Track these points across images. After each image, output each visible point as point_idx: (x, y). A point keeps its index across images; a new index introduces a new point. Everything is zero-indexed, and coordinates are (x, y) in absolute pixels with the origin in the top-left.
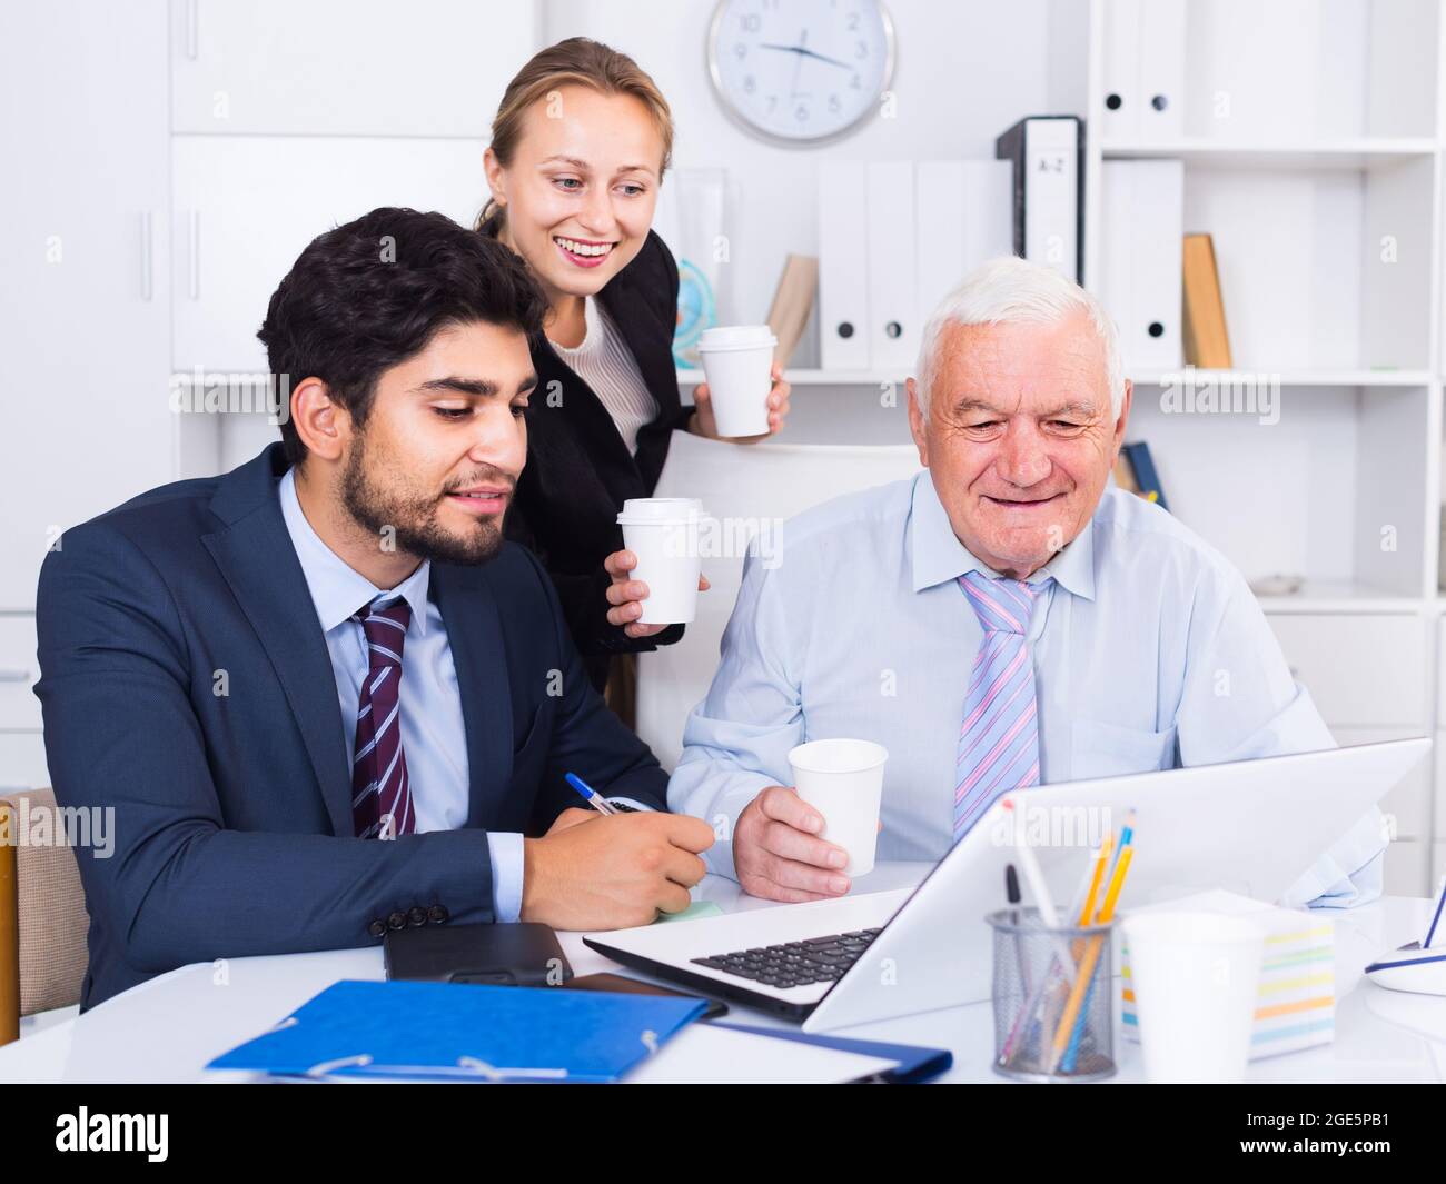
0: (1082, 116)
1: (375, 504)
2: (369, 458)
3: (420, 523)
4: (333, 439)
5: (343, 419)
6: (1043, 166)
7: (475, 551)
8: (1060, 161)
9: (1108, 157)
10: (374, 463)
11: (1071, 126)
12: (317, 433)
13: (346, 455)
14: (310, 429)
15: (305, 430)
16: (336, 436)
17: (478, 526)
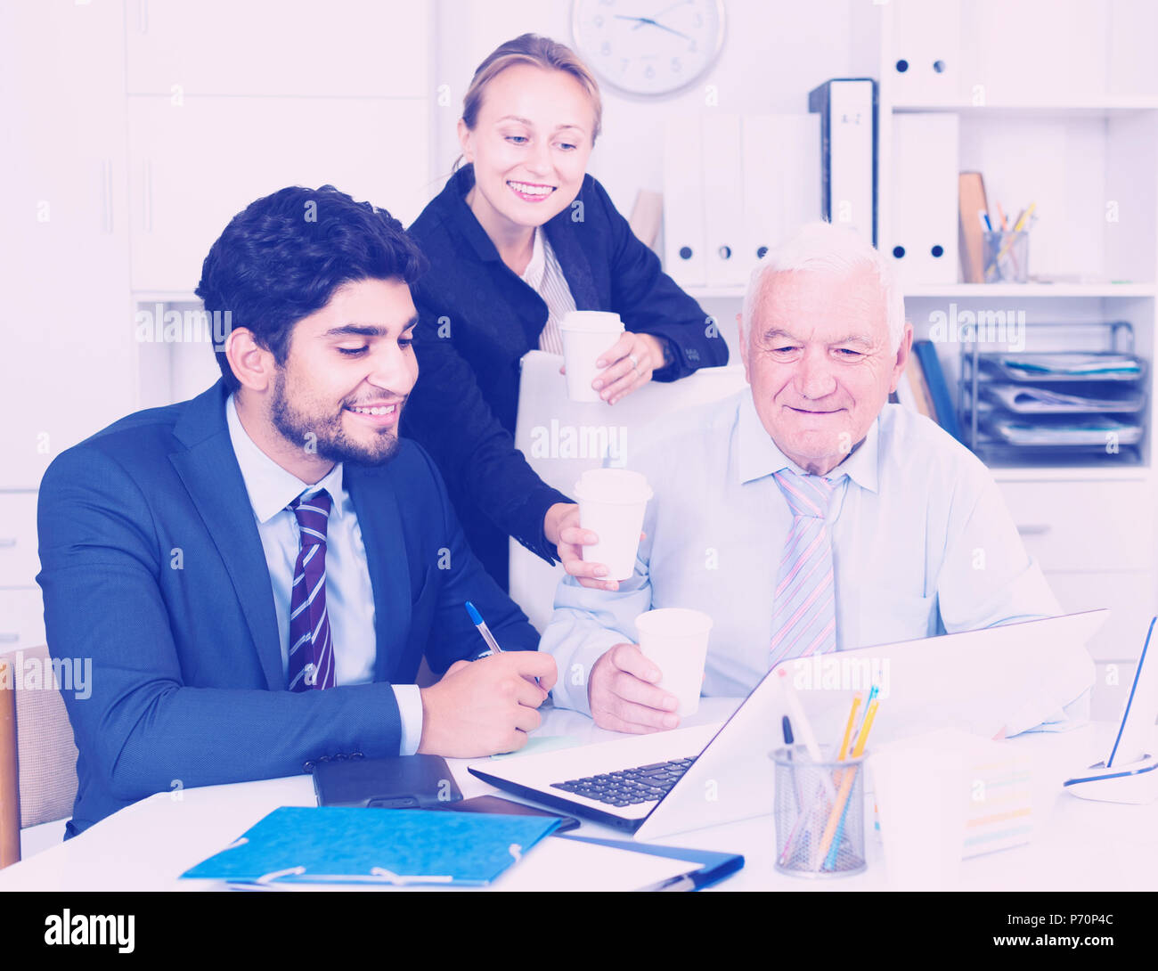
0: (876, 78)
1: (297, 424)
2: (289, 388)
3: (333, 434)
4: (260, 375)
5: (268, 359)
6: (845, 120)
7: (378, 456)
8: (858, 115)
9: (897, 111)
10: (293, 392)
11: (869, 85)
12: (248, 371)
13: (272, 386)
14: (242, 369)
15: (239, 370)
16: (262, 372)
17: (376, 436)
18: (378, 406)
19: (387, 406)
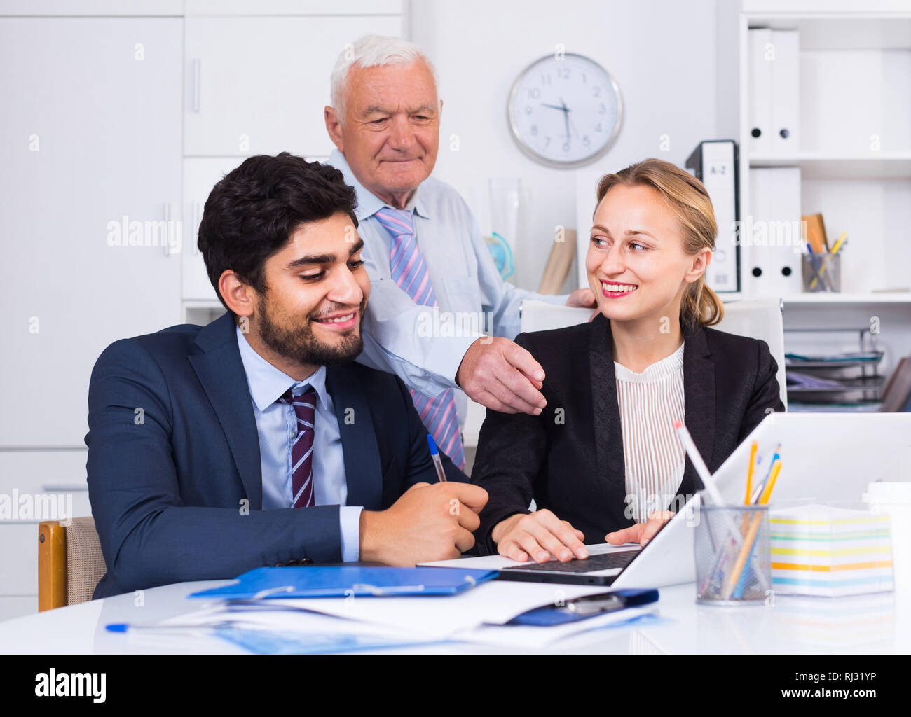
0: (737, 141)
1: (280, 338)
2: (270, 310)
3: (308, 342)
4: (246, 304)
5: (251, 292)
6: (713, 171)
7: (344, 353)
8: (724, 168)
9: (753, 167)
10: (273, 314)
11: (730, 147)
12: (238, 302)
13: (257, 312)
14: (233, 300)
15: (230, 302)
16: (248, 301)
17: (342, 338)
18: (339, 317)
19: (346, 315)
